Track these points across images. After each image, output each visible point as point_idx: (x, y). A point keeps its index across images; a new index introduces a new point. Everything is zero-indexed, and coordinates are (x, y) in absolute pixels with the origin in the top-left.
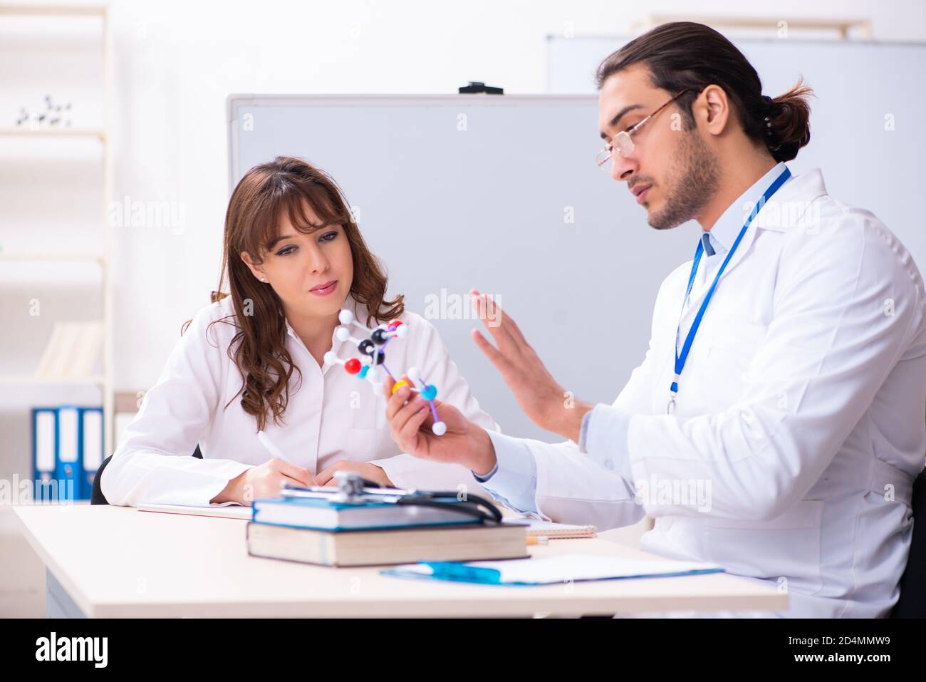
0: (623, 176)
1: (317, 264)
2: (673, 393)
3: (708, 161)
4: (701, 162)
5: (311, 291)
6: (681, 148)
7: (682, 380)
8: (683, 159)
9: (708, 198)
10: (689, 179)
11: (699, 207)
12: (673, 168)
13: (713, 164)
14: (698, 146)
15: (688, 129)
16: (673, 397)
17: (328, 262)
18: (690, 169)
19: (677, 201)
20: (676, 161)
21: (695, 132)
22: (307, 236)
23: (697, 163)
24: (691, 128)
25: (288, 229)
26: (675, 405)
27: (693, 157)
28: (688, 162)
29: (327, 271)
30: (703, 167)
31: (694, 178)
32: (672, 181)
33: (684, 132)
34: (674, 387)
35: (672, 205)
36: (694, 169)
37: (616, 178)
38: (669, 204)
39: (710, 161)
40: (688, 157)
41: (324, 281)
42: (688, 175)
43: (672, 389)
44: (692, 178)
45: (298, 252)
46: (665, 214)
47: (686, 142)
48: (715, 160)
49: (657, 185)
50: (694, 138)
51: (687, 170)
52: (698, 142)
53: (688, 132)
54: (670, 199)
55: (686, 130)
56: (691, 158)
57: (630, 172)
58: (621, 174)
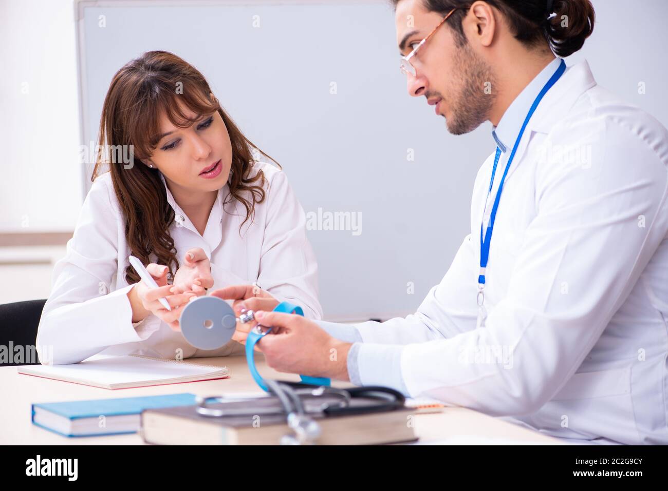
0: (417, 92)
1: (201, 151)
2: (482, 285)
3: (482, 71)
4: (476, 73)
5: (200, 174)
6: (456, 64)
7: (487, 272)
8: (459, 74)
9: (491, 103)
10: (467, 90)
11: (485, 112)
12: (452, 83)
13: (487, 73)
14: (472, 59)
15: (460, 46)
16: (482, 288)
17: (210, 147)
18: (467, 81)
19: (462, 111)
20: (454, 76)
21: (467, 47)
22: (187, 129)
23: (472, 75)
24: (462, 44)
25: (167, 126)
26: (483, 295)
27: (468, 69)
28: (464, 75)
29: (211, 155)
30: (478, 76)
31: (472, 88)
32: (454, 94)
33: (457, 49)
34: (482, 280)
35: (459, 115)
36: (470, 81)
37: (411, 94)
38: (456, 115)
39: (484, 71)
40: (463, 71)
41: (210, 164)
42: (466, 86)
43: (480, 282)
44: (470, 89)
45: (181, 143)
46: (455, 124)
47: (460, 58)
48: (489, 69)
49: (445, 99)
50: (466, 52)
51: (464, 82)
52: (471, 55)
53: (460, 48)
54: (456, 111)
55: (458, 47)
56: (466, 71)
57: (423, 88)
58: (415, 91)
